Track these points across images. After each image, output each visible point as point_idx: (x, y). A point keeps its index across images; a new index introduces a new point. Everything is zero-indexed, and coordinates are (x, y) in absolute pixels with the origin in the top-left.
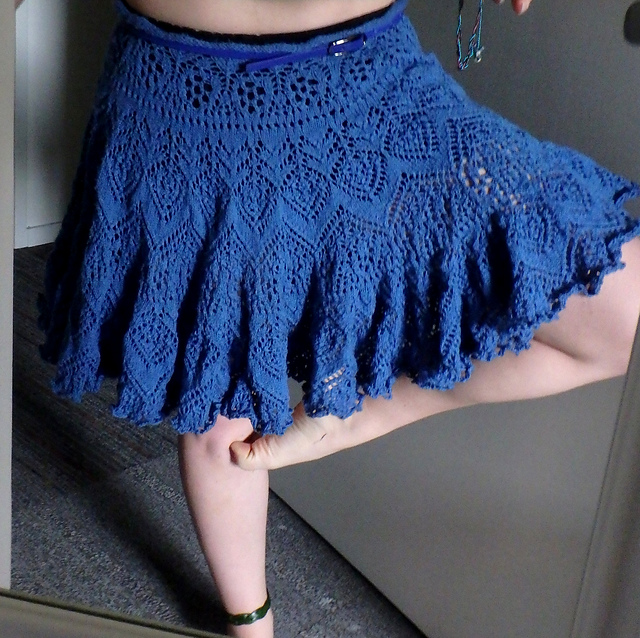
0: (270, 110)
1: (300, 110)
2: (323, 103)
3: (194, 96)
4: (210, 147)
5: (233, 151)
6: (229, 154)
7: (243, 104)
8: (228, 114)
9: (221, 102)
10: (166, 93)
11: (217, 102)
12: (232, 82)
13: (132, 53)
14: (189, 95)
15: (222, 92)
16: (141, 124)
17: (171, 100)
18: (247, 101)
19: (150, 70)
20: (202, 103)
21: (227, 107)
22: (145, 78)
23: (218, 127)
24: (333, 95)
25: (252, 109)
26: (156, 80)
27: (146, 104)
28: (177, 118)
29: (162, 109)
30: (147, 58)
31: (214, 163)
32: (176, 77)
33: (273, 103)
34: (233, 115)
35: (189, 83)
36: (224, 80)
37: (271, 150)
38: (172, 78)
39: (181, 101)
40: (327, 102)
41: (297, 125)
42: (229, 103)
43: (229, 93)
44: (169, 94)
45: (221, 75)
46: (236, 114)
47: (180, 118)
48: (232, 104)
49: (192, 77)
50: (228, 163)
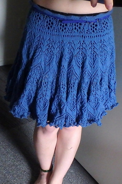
0: (67, 31)
1: (75, 32)
2: (81, 32)
3: (48, 26)
4: (50, 41)
5: (56, 43)
6: (55, 43)
7: (61, 28)
8: (56, 31)
9: (55, 28)
10: (41, 25)
11: (54, 28)
12: (59, 22)
13: (32, 15)
14: (47, 25)
15: (56, 25)
16: (33, 34)
17: (42, 27)
18: (62, 28)
19: (37, 19)
20: (50, 28)
21: (56, 29)
22: (35, 21)
23: (53, 35)
24: (84, 31)
25: (63, 30)
26: (38, 21)
27: (35, 28)
28: (43, 32)
29: (39, 30)
30: (37, 16)
31: (50, 46)
32: (44, 20)
33: (68, 29)
34: (57, 32)
35: (47, 22)
36: (57, 22)
37: (65, 43)
38: (43, 21)
39: (45, 27)
40: (82, 32)
41: (73, 37)
42: (57, 28)
43: (57, 25)
44: (42, 25)
45: (56, 20)
46: (58, 32)
47: (44, 32)
48: (58, 28)
49: (48, 20)
50: (54, 46)
